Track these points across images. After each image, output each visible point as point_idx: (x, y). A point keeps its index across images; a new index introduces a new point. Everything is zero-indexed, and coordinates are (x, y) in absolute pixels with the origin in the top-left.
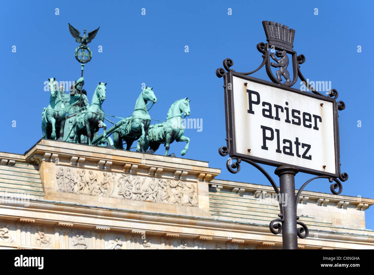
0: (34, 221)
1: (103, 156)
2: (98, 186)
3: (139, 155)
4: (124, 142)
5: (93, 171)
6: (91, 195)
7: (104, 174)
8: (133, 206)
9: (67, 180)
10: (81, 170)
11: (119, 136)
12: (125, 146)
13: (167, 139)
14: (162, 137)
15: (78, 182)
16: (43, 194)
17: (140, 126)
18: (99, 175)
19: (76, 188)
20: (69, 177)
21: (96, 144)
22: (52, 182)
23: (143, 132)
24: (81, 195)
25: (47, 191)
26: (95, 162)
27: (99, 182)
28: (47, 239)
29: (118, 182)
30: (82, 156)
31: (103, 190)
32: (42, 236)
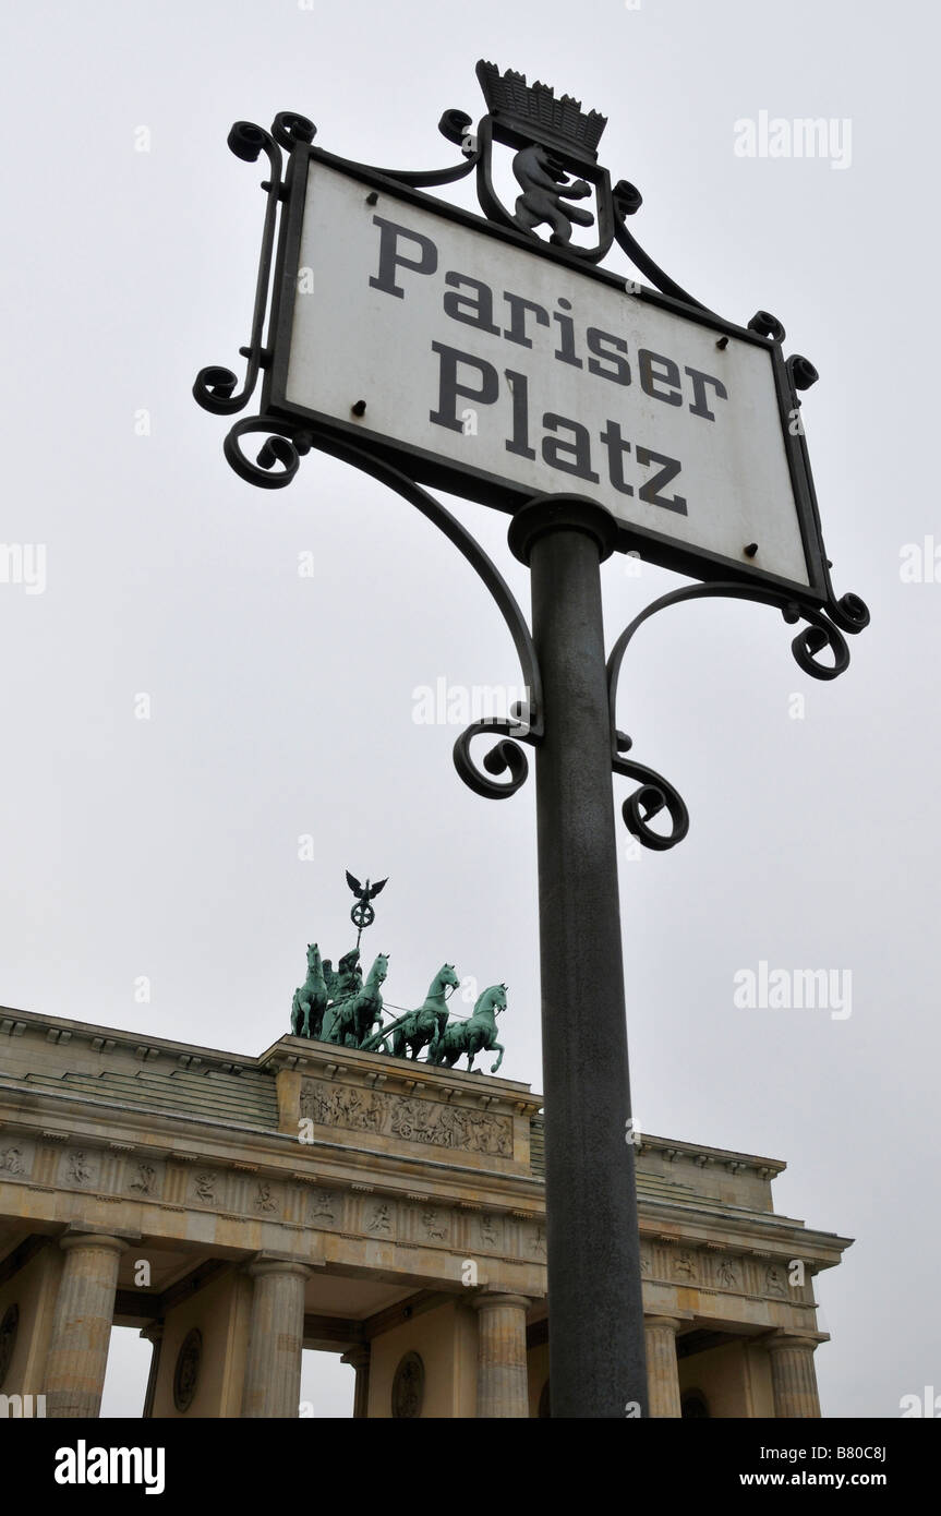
0: (256, 1169)
1: (375, 1066)
2: (362, 1116)
3: (429, 1069)
4: (409, 1048)
5: (358, 1090)
6: (349, 1129)
7: (373, 1096)
8: (413, 1151)
9: (317, 1104)
10: (338, 1087)
11: (402, 1037)
12: (409, 1055)
13: (471, 1043)
14: (463, 1041)
15: (333, 1107)
16: (276, 1123)
17: (434, 1023)
18: (365, 1099)
19: (328, 1117)
20: (320, 1098)
21: (366, 1049)
22: (294, 1104)
23: (437, 1030)
24: (335, 1129)
25: (281, 1118)
26: (362, 1075)
27: (364, 1108)
28: (274, 1202)
29: (394, 1109)
30: (344, 1065)
31: (368, 1122)
32: (266, 1197)
